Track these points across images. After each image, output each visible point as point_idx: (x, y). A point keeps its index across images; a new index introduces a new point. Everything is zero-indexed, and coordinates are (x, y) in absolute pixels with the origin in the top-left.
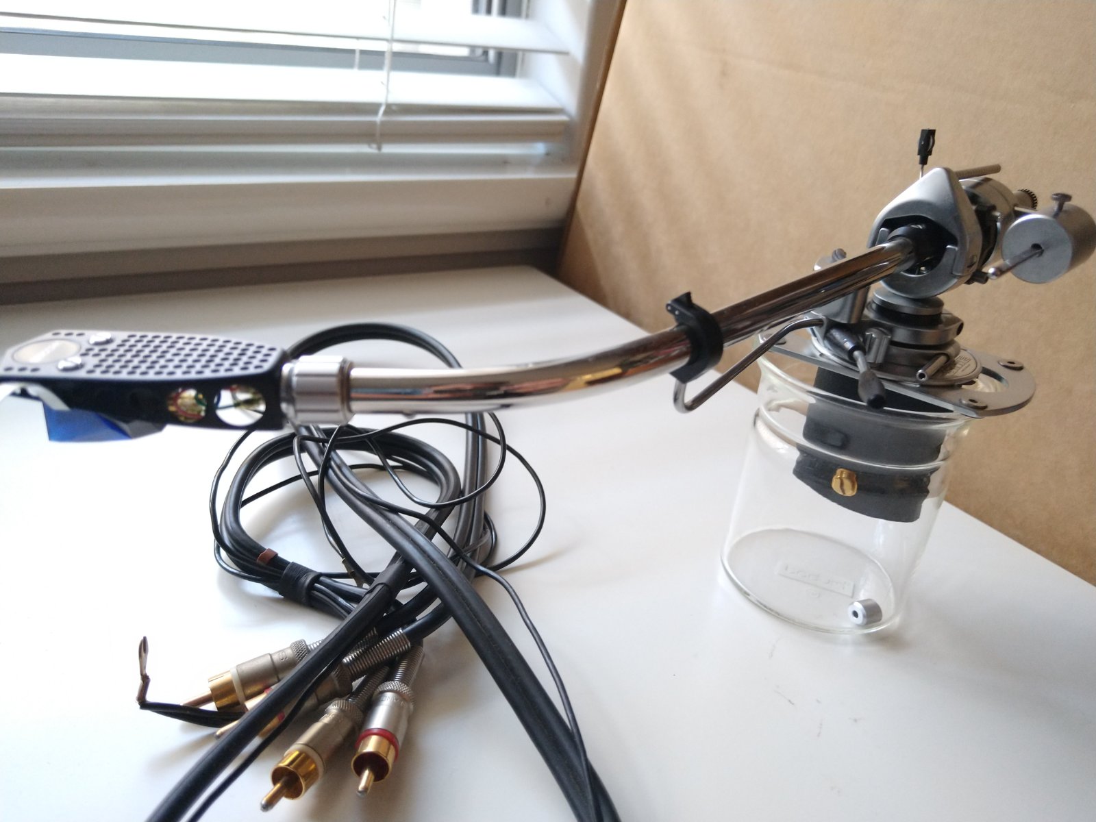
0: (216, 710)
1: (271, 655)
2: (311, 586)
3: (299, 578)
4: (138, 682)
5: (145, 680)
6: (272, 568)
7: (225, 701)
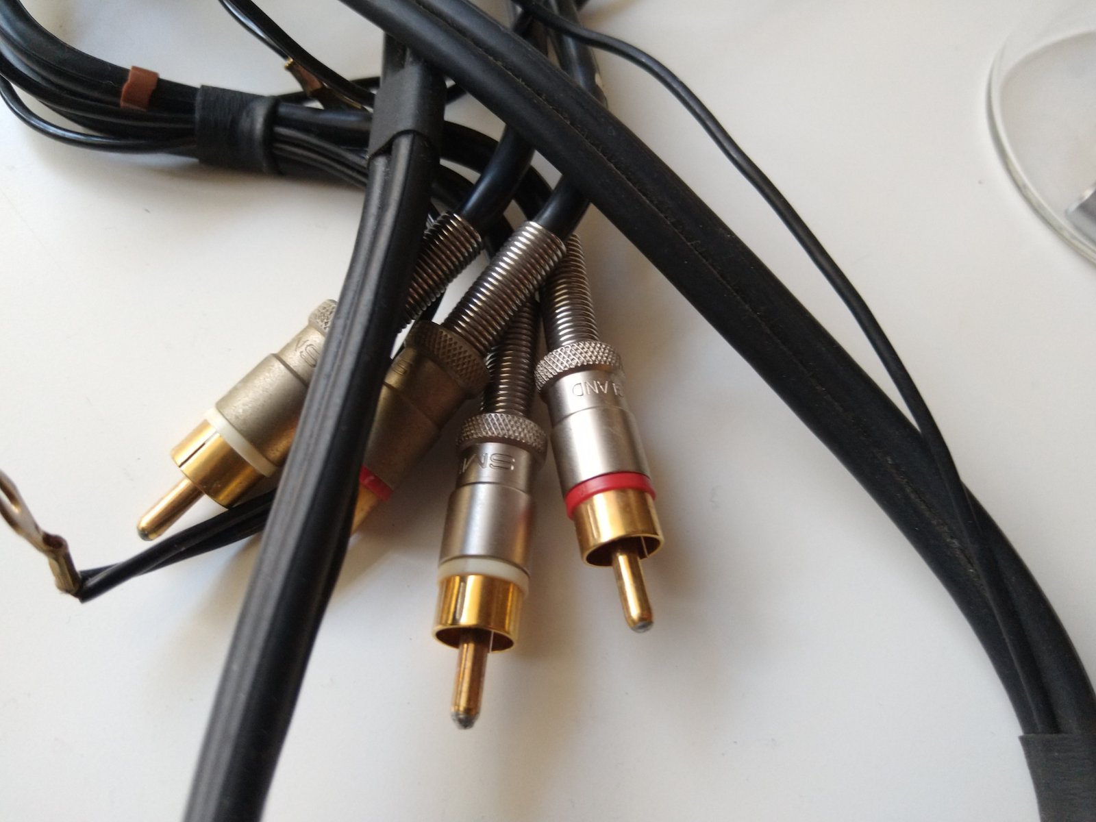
0: (224, 510)
1: (278, 357)
2: (270, 136)
3: (234, 123)
4: (42, 563)
5: (54, 546)
6: (165, 115)
7: (234, 487)
